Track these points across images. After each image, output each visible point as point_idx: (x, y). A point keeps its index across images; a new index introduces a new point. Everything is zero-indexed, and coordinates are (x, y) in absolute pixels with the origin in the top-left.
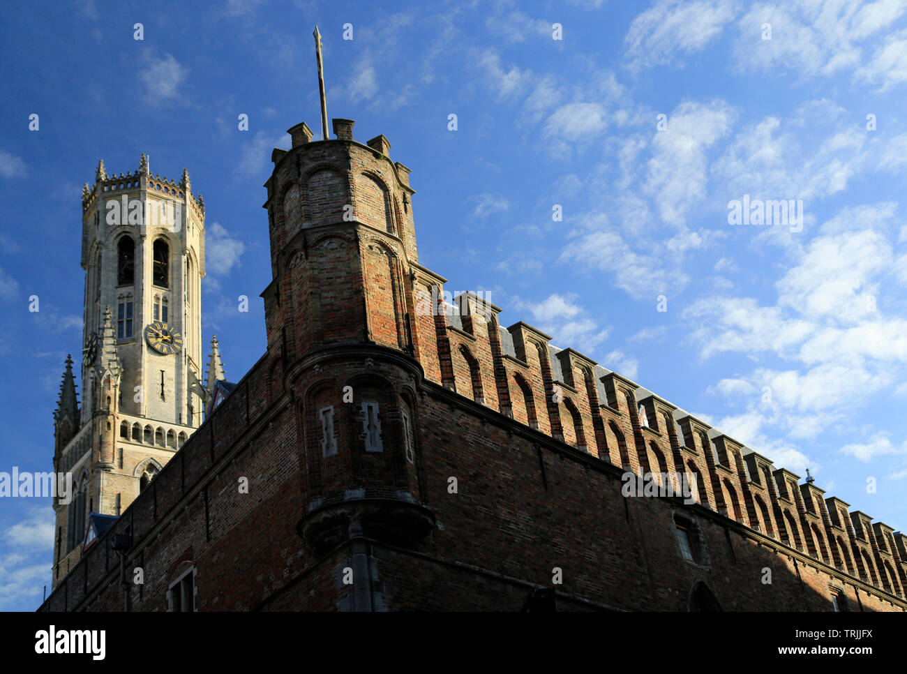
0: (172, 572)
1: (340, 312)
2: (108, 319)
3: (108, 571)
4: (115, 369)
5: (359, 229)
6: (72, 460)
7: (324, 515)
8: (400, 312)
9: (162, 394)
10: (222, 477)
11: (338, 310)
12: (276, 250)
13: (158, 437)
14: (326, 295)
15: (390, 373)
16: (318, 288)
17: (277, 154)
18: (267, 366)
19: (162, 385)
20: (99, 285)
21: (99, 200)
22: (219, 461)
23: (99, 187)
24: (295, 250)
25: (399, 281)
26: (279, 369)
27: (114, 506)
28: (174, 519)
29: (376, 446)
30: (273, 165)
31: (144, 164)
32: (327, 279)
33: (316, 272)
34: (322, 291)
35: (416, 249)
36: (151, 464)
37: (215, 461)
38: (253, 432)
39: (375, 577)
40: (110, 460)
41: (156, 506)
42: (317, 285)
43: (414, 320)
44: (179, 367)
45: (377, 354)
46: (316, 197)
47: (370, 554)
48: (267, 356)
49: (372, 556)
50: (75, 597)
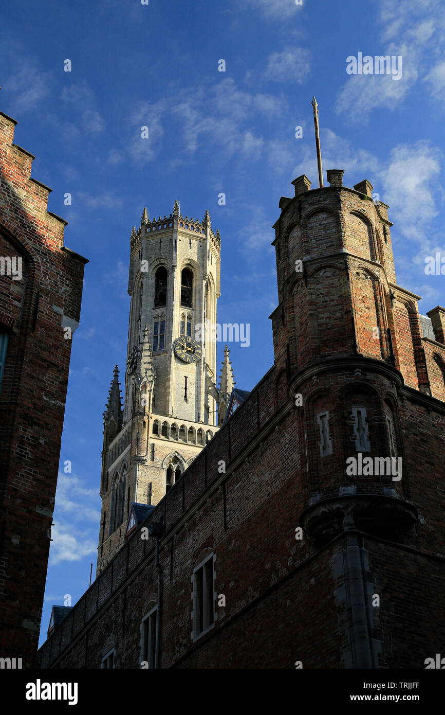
0: (197, 557)
1: (333, 330)
2: (146, 335)
3: (145, 555)
4: (150, 376)
5: (349, 259)
6: (115, 455)
7: (323, 509)
8: (382, 327)
9: (186, 396)
10: (237, 473)
11: (332, 328)
12: (281, 279)
13: (182, 433)
14: (322, 316)
15: (375, 381)
16: (315, 310)
17: (283, 201)
18: (274, 377)
19: (186, 388)
20: (140, 308)
21: (142, 240)
22: (235, 460)
23: (143, 229)
24: (297, 279)
25: (381, 301)
26: (284, 379)
27: (146, 494)
28: (199, 510)
29: (364, 447)
30: (280, 211)
31: (177, 209)
32: (323, 302)
33: (314, 297)
34: (319, 313)
35: (394, 272)
36: (176, 457)
37: (232, 459)
38: (263, 434)
39: (367, 568)
40: (144, 454)
41: (184, 499)
42: (315, 307)
43: (394, 334)
44: (198, 373)
45: (364, 365)
46: (314, 235)
47: (362, 546)
48: (274, 368)
49: (364, 548)
50: (119, 577)
